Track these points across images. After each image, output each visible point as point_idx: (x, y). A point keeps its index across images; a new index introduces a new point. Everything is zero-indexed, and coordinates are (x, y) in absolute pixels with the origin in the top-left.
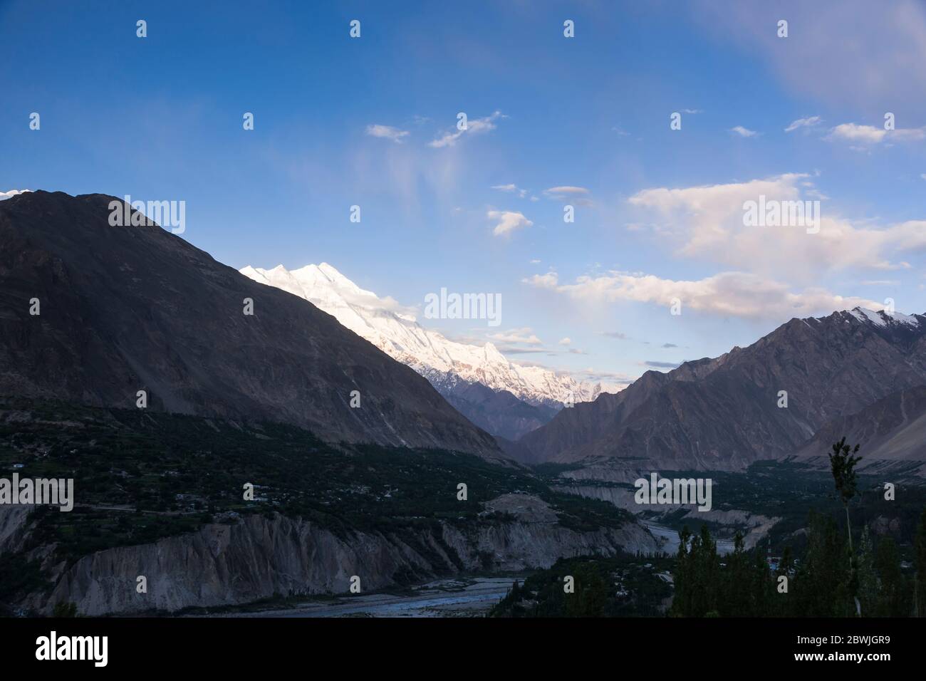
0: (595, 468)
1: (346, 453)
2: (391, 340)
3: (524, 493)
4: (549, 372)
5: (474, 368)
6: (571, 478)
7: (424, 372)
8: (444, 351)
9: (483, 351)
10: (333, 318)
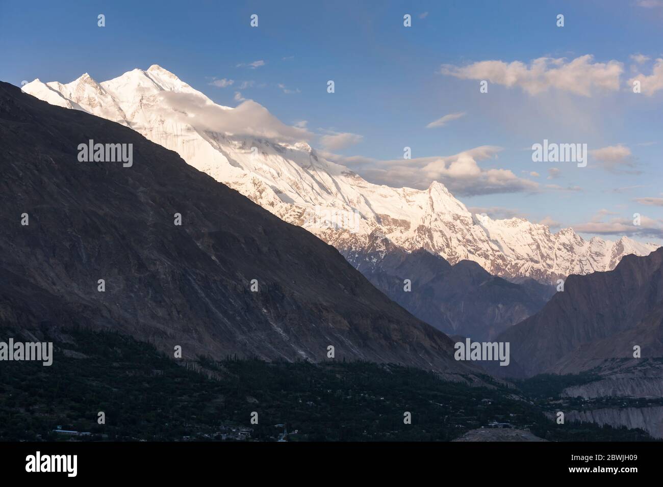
0: (617, 379)
1: (210, 376)
2: (272, 187)
3: (505, 426)
4: (538, 226)
5: (414, 226)
6: (579, 398)
7: (331, 236)
8: (362, 200)
9: (428, 196)
10: (174, 155)
